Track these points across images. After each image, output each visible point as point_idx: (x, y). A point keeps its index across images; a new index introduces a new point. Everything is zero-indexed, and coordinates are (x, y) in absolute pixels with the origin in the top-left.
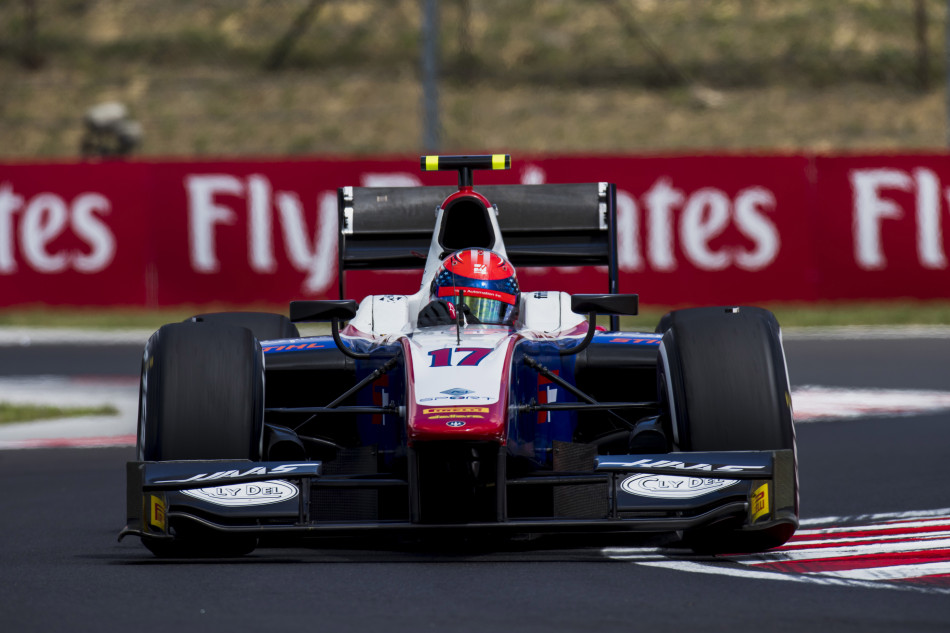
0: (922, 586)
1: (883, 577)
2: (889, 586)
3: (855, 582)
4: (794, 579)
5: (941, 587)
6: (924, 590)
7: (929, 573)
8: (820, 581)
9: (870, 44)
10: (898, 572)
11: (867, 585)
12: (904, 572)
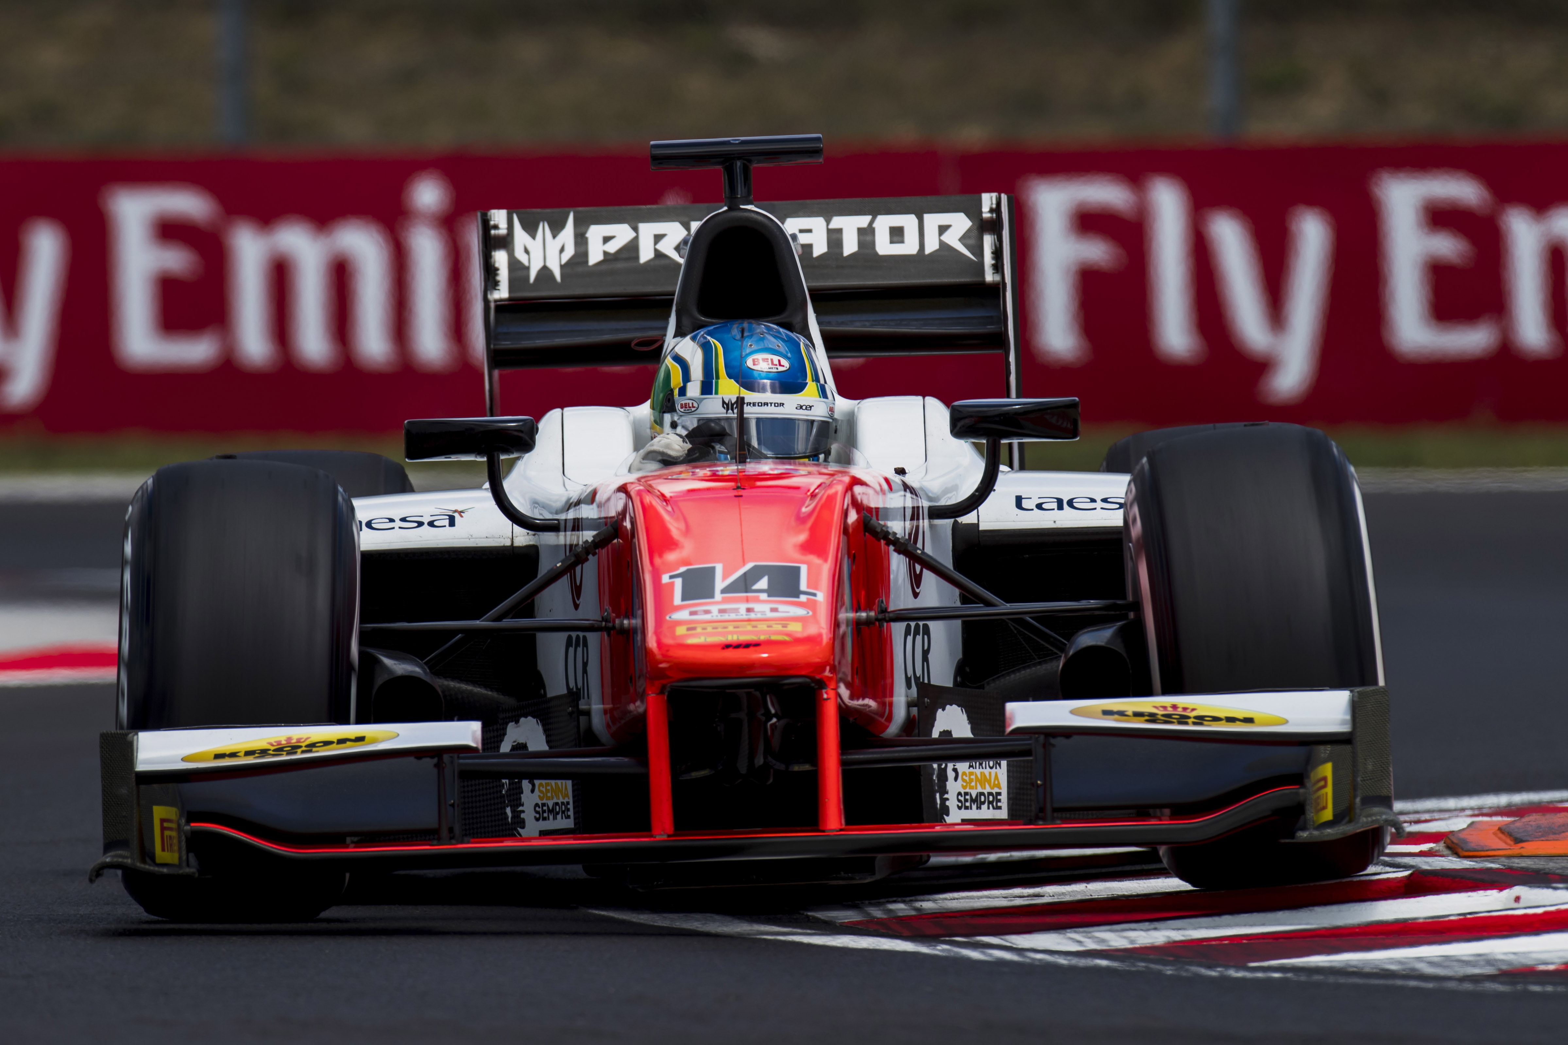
0: (1165, 963)
1: (1092, 947)
2: (1104, 963)
3: (1039, 956)
4: (924, 949)
5: (1200, 965)
6: (1169, 971)
8: (974, 955)
11: (1062, 961)
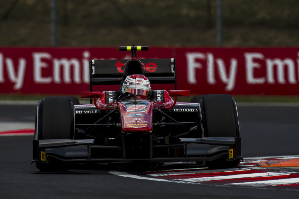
1: (197, 181)
2: (199, 184)
3: (189, 182)
4: (169, 181)
5: (216, 184)
6: (210, 185)
7: (212, 180)
8: (178, 182)
9: (192, 14)
10: (202, 179)
11: (193, 183)
12: (204, 179)
